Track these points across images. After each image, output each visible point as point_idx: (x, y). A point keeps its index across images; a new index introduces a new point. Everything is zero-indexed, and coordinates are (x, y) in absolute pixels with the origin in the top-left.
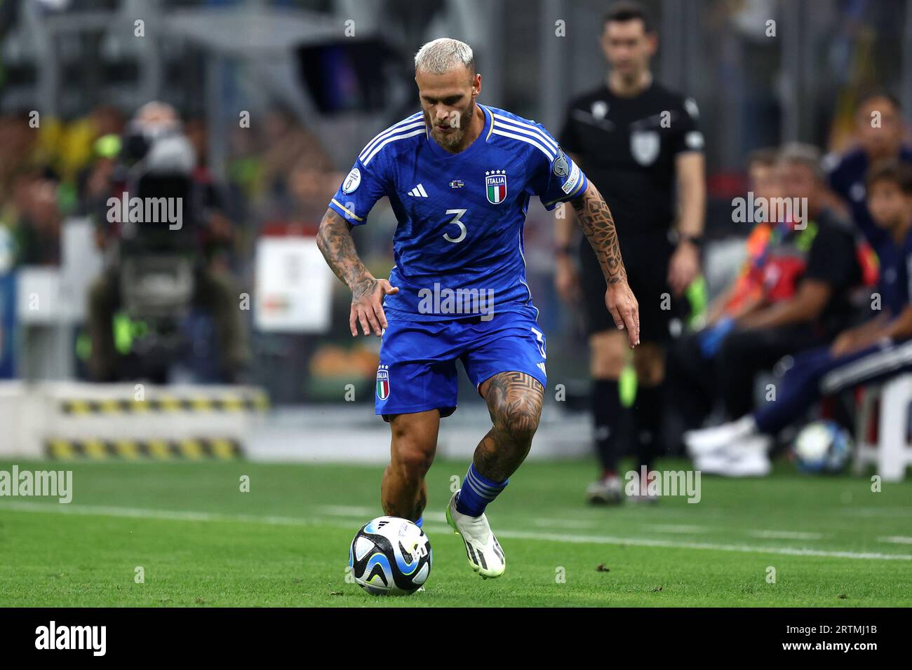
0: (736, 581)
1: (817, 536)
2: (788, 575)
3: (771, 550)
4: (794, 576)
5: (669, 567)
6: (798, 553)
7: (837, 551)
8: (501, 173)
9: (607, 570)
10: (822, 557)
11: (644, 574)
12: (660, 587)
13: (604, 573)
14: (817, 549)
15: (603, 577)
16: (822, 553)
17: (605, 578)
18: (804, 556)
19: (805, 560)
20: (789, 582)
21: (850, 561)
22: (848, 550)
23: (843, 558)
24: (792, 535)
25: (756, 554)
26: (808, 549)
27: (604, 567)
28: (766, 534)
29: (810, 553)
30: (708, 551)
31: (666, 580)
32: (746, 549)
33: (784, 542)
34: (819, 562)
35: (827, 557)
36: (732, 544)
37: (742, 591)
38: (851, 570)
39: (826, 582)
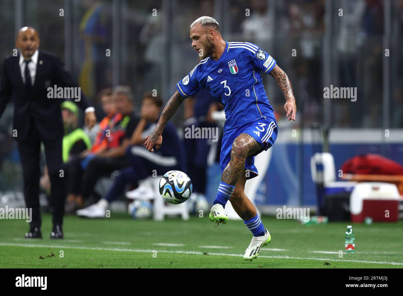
0: (96, 262)
1: (129, 243)
2: (117, 259)
3: (110, 249)
4: (120, 260)
5: (69, 257)
6: (121, 250)
7: (137, 249)
8: (233, 61)
9: (44, 258)
10: (130, 252)
11: (58, 260)
12: (65, 265)
13: (42, 259)
14: (129, 248)
15: (42, 261)
16: (131, 250)
17: (43, 261)
18: (123, 252)
19: (124, 253)
20: (118, 262)
21: (142, 253)
22: (141, 249)
23: (139, 252)
24: (118, 243)
25: (104, 251)
26: (125, 249)
27: (42, 257)
28: (108, 243)
29: (126, 250)
30: (85, 250)
31: (67, 262)
32: (100, 249)
33: (116, 246)
34: (130, 254)
35: (133, 252)
36: (94, 247)
37: (99, 266)
38: (143, 257)
39: (133, 262)
